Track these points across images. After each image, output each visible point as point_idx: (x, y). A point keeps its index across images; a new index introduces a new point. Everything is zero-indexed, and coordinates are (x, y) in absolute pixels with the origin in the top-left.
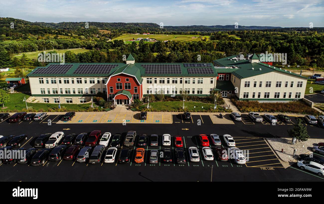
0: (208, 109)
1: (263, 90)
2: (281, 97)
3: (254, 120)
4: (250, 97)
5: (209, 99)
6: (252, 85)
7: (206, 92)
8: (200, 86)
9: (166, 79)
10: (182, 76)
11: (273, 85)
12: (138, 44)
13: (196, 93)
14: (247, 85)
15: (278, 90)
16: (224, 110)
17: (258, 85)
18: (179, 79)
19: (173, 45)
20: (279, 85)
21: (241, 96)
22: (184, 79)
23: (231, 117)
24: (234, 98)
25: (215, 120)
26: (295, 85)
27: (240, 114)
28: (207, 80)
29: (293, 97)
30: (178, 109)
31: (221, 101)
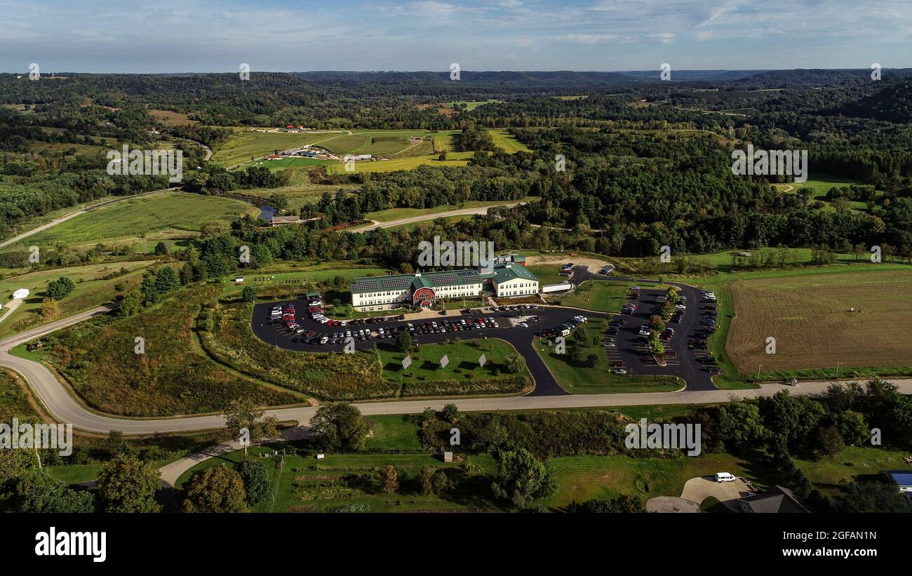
0: (479, 306)
1: (513, 290)
2: (524, 293)
3: (504, 310)
4: (505, 295)
5: (479, 299)
6: (505, 287)
7: (476, 294)
8: (472, 290)
9: (448, 287)
10: (459, 284)
11: (518, 286)
12: (333, 197)
13: (469, 295)
14: (502, 287)
15: (522, 289)
16: (488, 305)
17: (509, 287)
18: (457, 287)
19: (398, 196)
20: (522, 286)
21: (499, 295)
22: (461, 286)
23: (493, 309)
24: (495, 296)
25: (484, 312)
26: (532, 285)
27: (498, 307)
28: (476, 285)
29: (531, 293)
30: (462, 307)
31: (486, 300)
